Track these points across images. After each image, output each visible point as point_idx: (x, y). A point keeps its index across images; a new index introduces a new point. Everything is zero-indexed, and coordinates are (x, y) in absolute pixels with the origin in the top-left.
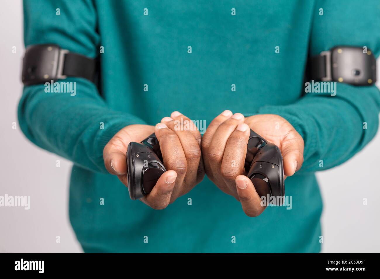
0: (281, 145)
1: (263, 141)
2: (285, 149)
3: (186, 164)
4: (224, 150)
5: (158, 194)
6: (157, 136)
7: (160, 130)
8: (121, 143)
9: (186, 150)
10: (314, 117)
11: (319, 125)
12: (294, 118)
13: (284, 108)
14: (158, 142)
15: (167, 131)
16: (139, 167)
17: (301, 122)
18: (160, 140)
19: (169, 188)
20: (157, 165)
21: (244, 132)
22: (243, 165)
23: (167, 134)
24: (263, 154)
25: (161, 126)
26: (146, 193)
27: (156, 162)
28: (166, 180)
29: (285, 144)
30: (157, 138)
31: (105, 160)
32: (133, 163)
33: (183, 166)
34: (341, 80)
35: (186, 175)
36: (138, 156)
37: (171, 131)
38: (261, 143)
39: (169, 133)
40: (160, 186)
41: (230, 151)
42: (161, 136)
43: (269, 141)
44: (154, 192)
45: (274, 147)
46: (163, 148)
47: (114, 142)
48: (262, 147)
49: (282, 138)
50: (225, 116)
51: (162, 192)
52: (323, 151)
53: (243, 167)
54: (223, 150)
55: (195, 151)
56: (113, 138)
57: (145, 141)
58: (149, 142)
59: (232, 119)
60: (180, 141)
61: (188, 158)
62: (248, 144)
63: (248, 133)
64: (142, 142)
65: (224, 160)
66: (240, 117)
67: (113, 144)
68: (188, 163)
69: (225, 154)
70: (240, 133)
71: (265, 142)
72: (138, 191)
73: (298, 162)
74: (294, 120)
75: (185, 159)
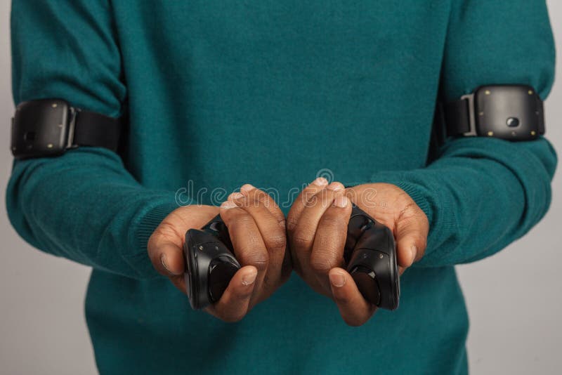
0: (396, 225)
1: (370, 221)
2: (402, 230)
3: (267, 256)
4: (316, 233)
5: (231, 300)
6: (224, 219)
7: (228, 211)
8: (172, 231)
9: (266, 237)
10: (448, 186)
11: (457, 198)
12: (419, 187)
13: (406, 173)
14: (226, 228)
15: (238, 212)
16: (204, 264)
17: (429, 193)
18: (230, 225)
19: (247, 290)
20: (228, 260)
21: (343, 209)
22: (342, 254)
23: (238, 216)
24: (370, 238)
25: (228, 206)
26: (215, 299)
27: (227, 256)
28: (243, 279)
29: (400, 225)
30: (223, 223)
31: (151, 256)
32: (196, 258)
33: (263, 259)
34: (490, 134)
35: (267, 272)
36: (201, 248)
37: (243, 212)
38: (367, 223)
39: (240, 215)
40: (234, 289)
41: (323, 234)
42: (229, 219)
43: (379, 221)
44: (226, 296)
45: (385, 229)
46: (233, 235)
47: (163, 231)
48: (368, 229)
49: (396, 216)
50: (318, 187)
51: (237, 297)
52: (463, 234)
53: (341, 257)
54: (314, 234)
55: (277, 238)
56: (161, 225)
57: (206, 227)
58: (212, 227)
59: (327, 189)
60: (257, 224)
61: (269, 248)
62: (348, 226)
63: (349, 210)
64: (202, 229)
65: (314, 248)
66: (338, 187)
67: (161, 233)
68: (269, 256)
69: (316, 239)
70: (338, 210)
71: (373, 221)
72: (203, 296)
73: (417, 248)
74: (420, 191)
75: (265, 249)
